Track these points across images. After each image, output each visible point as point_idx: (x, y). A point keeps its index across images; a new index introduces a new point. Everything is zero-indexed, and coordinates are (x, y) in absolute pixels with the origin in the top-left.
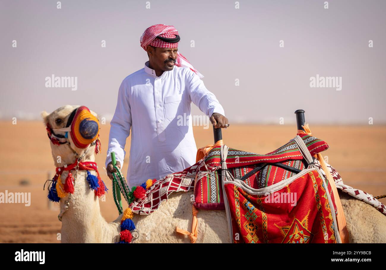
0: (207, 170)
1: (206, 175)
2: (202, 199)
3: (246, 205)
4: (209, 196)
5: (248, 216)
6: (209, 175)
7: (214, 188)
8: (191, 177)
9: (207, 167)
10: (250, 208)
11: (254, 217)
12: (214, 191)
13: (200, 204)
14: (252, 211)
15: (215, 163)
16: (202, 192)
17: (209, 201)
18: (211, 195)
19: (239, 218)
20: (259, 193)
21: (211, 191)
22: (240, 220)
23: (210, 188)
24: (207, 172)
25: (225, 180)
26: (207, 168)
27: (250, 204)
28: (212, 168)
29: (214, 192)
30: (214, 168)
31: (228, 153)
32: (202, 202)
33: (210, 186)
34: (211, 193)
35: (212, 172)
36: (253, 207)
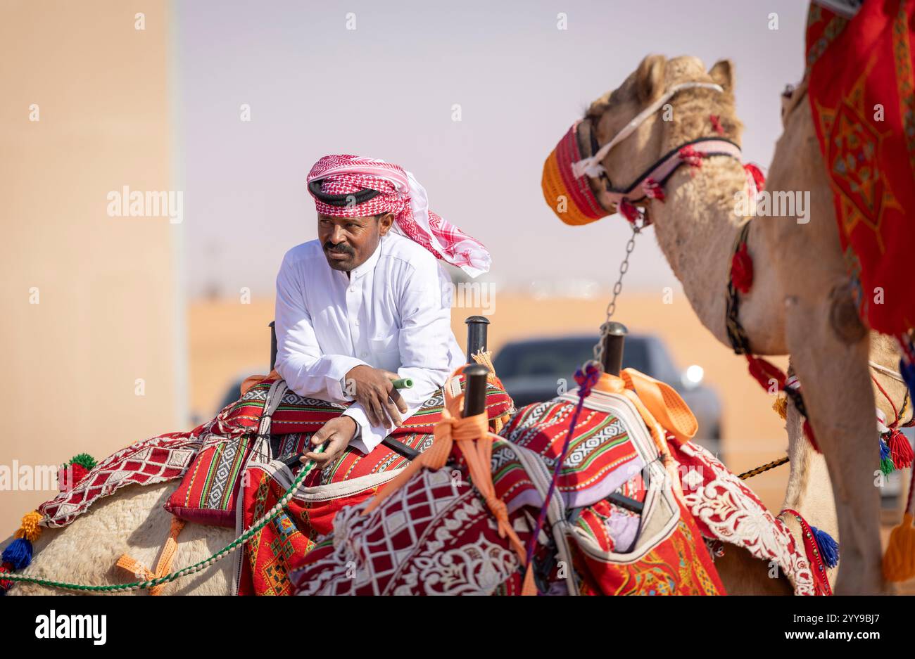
0: (222, 432)
1: (216, 444)
2: (187, 498)
3: (278, 520)
4: (205, 491)
5: (276, 547)
6: (225, 443)
7: (222, 476)
8: (193, 445)
9: (223, 426)
10: (284, 530)
11: (288, 550)
12: (220, 481)
13: (181, 510)
14: (286, 536)
15: (245, 417)
16: (192, 482)
17: (203, 504)
18: (210, 490)
19: (255, 550)
20: (308, 496)
21: (213, 482)
22: (256, 554)
23: (215, 475)
24: (222, 438)
25: (254, 459)
26: (221, 427)
27: (285, 520)
28: (233, 430)
29: (219, 484)
30: (237, 431)
31: (284, 398)
32: (186, 504)
33: (216, 469)
34: (213, 485)
35: (232, 439)
36: (292, 526)
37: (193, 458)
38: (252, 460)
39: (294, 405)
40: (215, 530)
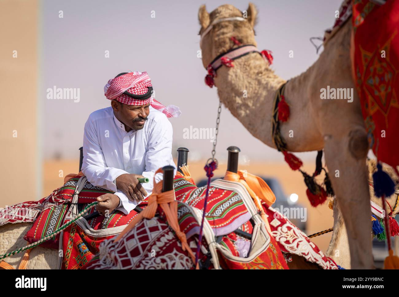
0: (54, 201)
1: (51, 207)
2: (35, 234)
3: (80, 246)
4: (44, 231)
5: (78, 259)
6: (55, 207)
7: (53, 223)
8: (39, 208)
9: (54, 199)
10: (82, 251)
11: (84, 261)
12: (52, 226)
13: (32, 239)
14: (84, 254)
15: (66, 194)
16: (38, 226)
17: (43, 236)
18: (47, 230)
19: (68, 260)
20: (95, 234)
21: (48, 226)
22: (68, 262)
23: (49, 222)
24: (53, 204)
26: (53, 199)
27: (84, 246)
28: (59, 200)
29: (51, 227)
30: (61, 201)
31: (85, 186)
32: (34, 237)
33: (50, 219)
34: (48, 228)
35: (58, 205)
36: (87, 249)
37: (39, 214)
38: (68, 216)
39: (90, 189)
40: (48, 250)
